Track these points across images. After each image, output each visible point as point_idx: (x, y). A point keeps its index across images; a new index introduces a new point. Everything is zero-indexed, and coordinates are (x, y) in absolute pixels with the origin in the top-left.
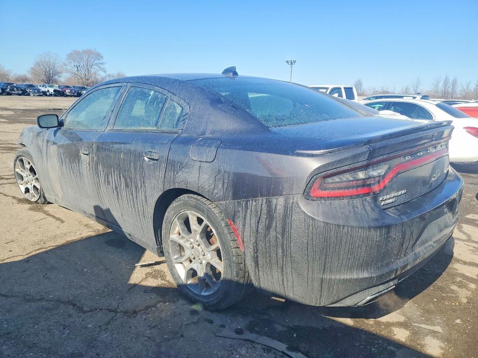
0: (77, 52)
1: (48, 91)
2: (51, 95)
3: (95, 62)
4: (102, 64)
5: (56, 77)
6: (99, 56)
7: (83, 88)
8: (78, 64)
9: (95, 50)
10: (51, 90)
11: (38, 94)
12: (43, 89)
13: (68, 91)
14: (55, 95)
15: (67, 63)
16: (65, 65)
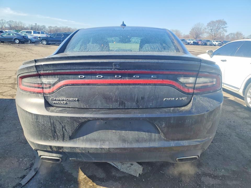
0: (213, 22)
1: (191, 42)
2: (191, 45)
3: (222, 27)
4: (225, 27)
5: (201, 35)
6: (225, 23)
7: (209, 41)
8: (212, 28)
9: (223, 20)
10: (192, 42)
11: (186, 44)
12: (188, 41)
13: (200, 43)
14: (193, 45)
15: (206, 28)
16: (206, 29)
